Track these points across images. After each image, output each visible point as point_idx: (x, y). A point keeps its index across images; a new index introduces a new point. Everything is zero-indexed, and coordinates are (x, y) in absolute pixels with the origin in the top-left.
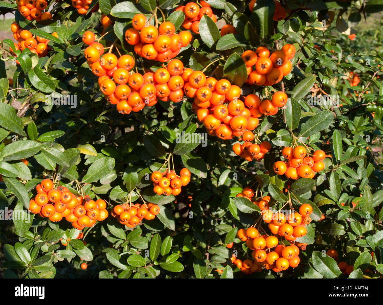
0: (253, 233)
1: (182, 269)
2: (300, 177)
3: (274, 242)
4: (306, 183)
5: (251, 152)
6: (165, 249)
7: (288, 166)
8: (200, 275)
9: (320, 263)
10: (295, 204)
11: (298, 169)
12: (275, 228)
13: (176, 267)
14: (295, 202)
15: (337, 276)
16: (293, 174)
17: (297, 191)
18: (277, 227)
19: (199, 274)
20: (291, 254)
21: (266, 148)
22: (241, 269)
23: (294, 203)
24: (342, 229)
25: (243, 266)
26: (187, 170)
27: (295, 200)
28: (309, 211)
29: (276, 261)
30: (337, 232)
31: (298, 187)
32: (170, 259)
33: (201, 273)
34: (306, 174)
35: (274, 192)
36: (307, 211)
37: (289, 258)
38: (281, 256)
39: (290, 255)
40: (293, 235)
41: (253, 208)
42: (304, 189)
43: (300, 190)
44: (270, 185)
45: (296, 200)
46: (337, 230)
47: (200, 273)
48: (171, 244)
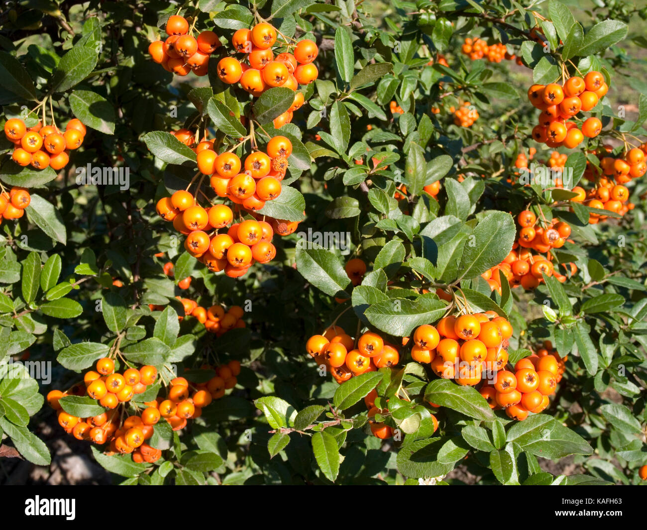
0: (184, 199)
1: (79, 312)
2: (267, 86)
3: (223, 214)
4: (281, 98)
5: (179, 50)
6: (49, 277)
7: (246, 67)
8: (116, 325)
10: (263, 142)
11: (262, 71)
12: (221, 184)
13: (69, 309)
14: (262, 138)
15: (343, 287)
16: (254, 80)
17: (264, 117)
18: (225, 182)
19: (113, 323)
20: (253, 233)
21: (207, 42)
22: (204, 324)
23: (260, 140)
25: (208, 319)
26: (79, 122)
27: (262, 135)
28: (285, 148)
30: (346, 212)
31: (266, 108)
32: (55, 292)
33: (118, 320)
34: (278, 77)
35: (218, 115)
36: (280, 149)
37: (251, 242)
38: (236, 240)
39: (252, 236)
40: (256, 195)
41: (184, 154)
42: (276, 110)
43: (269, 113)
44: (212, 103)
45: (264, 134)
46: (345, 207)
47: (115, 321)
48: (58, 267)
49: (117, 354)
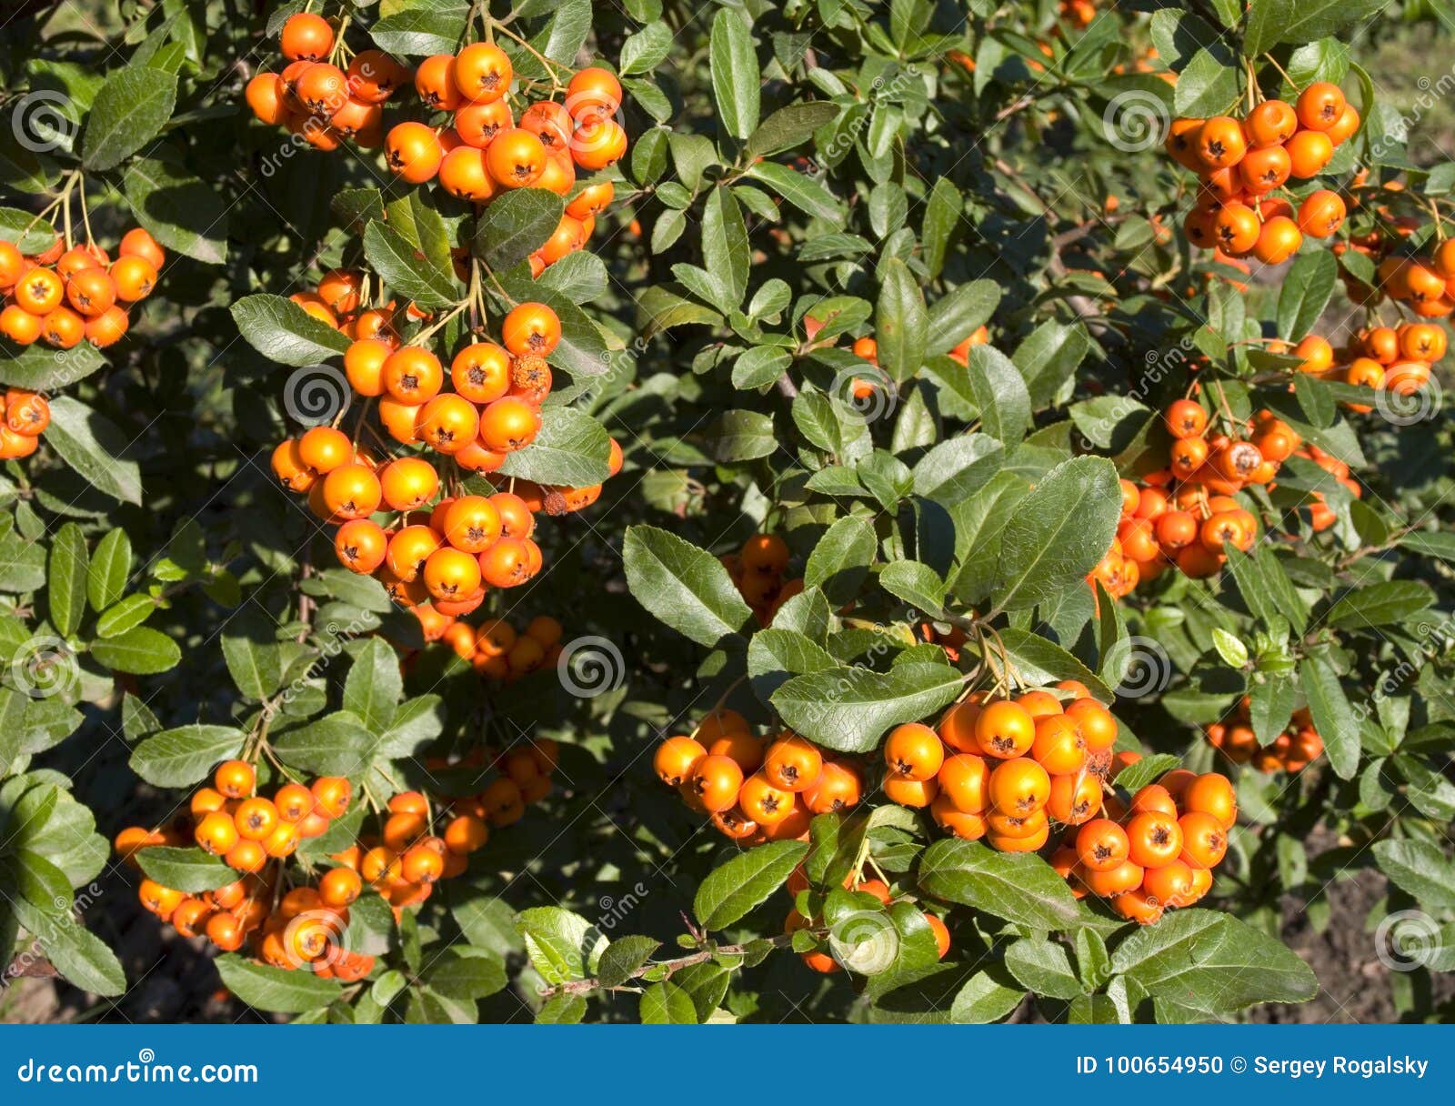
0: (327, 447)
1: (173, 660)
2: (500, 188)
3: (415, 481)
4: (533, 213)
5: (306, 101)
6: (104, 583)
7: (453, 139)
8: (259, 683)
9: (660, 575)
10: (498, 313)
11: (486, 151)
12: (402, 418)
13: (151, 652)
14: (497, 303)
15: (734, 625)
16: (469, 173)
17: (500, 253)
18: (411, 412)
19: (251, 679)
20: (477, 527)
23: (492, 307)
24: (766, 433)
26: (147, 236)
27: (497, 296)
28: (542, 333)
29: (423, 564)
30: (744, 446)
31: (503, 235)
32: (116, 619)
33: (262, 673)
34: (519, 168)
35: (390, 259)
36: (530, 334)
37: (475, 545)
38: (445, 542)
39: (476, 533)
40: (481, 439)
41: (325, 343)
42: (524, 240)
43: (509, 246)
44: (373, 231)
45: (500, 292)
46: (741, 436)
47: (256, 676)
48: (125, 559)
49: (263, 750)
